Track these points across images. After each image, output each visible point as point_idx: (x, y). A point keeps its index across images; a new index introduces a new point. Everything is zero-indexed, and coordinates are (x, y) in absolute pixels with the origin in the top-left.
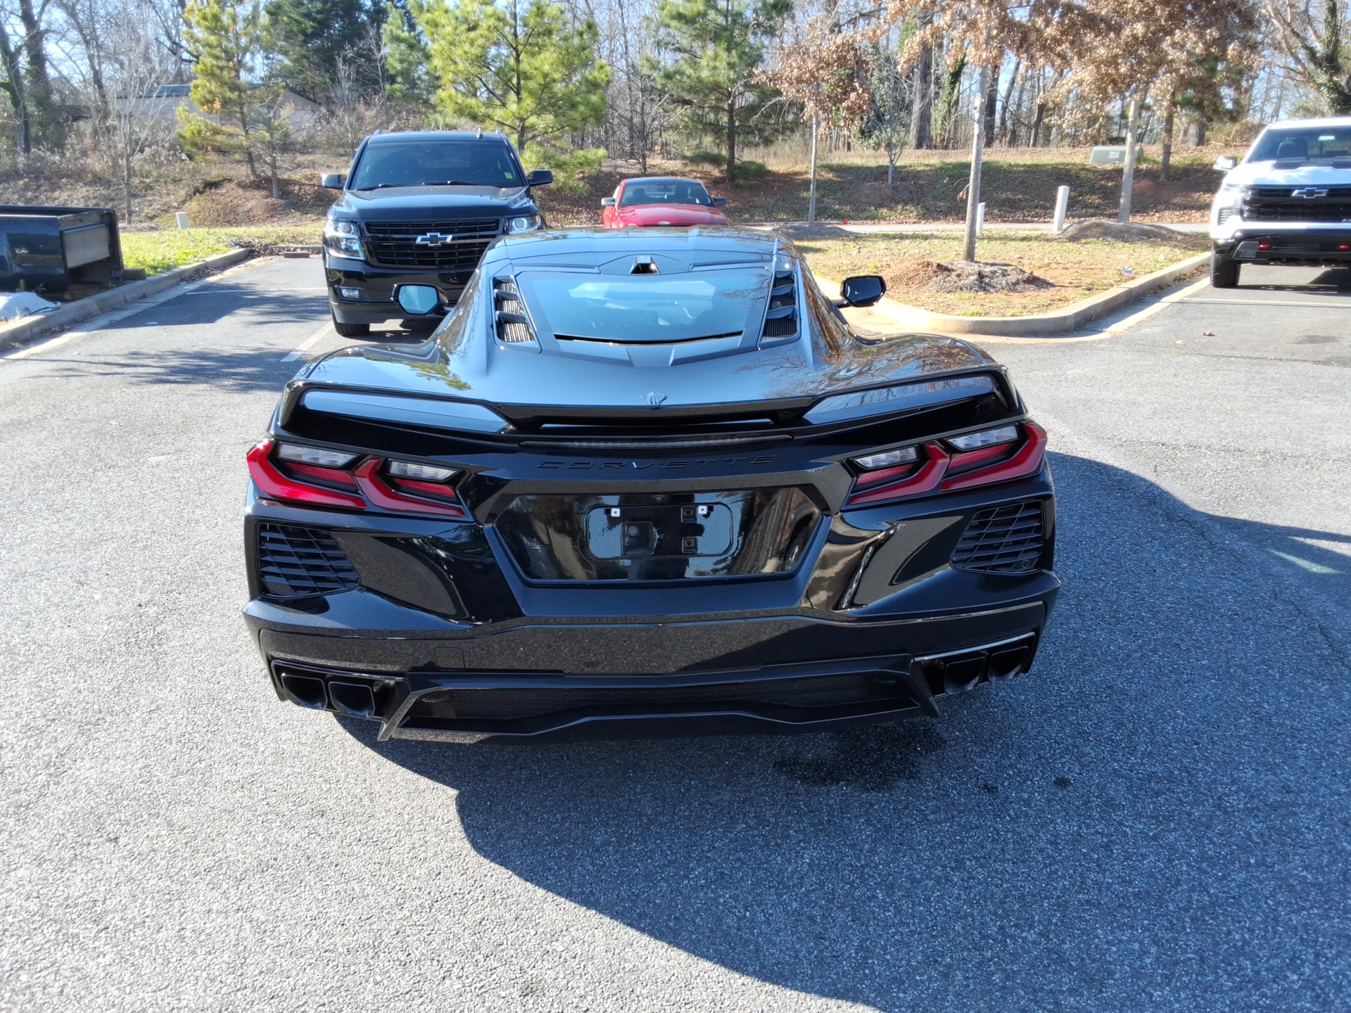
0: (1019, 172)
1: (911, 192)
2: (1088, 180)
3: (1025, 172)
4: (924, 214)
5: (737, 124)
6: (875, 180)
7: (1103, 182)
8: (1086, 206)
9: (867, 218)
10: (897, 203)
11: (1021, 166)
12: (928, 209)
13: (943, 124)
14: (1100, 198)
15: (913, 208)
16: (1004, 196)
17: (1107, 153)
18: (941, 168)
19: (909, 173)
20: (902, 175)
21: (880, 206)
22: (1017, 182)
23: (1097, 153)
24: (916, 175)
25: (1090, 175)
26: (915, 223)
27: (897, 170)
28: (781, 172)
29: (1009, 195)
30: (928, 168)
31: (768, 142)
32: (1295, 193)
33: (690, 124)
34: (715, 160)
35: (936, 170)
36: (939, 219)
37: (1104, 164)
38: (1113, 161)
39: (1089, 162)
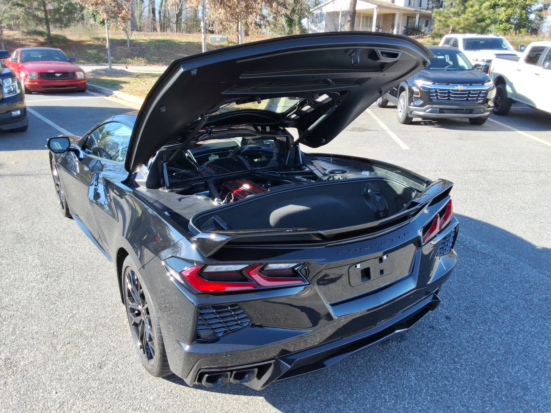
1: (139, 52)
4: (148, 62)
5: (49, 17)
6: (122, 46)
9: (122, 63)
10: (135, 56)
11: (184, 42)
12: (148, 59)
13: (139, 20)
15: (142, 59)
17: (215, 38)
18: (150, 42)
19: (136, 43)
20: (134, 44)
21: (127, 57)
22: (184, 49)
23: (211, 38)
24: (140, 44)
26: (145, 65)
27: (131, 42)
28: (75, 40)
30: (144, 41)
31: (66, 26)
33: (26, 16)
34: (41, 34)
35: (148, 42)
36: (155, 64)
37: (215, 43)
38: (218, 42)
39: (209, 42)
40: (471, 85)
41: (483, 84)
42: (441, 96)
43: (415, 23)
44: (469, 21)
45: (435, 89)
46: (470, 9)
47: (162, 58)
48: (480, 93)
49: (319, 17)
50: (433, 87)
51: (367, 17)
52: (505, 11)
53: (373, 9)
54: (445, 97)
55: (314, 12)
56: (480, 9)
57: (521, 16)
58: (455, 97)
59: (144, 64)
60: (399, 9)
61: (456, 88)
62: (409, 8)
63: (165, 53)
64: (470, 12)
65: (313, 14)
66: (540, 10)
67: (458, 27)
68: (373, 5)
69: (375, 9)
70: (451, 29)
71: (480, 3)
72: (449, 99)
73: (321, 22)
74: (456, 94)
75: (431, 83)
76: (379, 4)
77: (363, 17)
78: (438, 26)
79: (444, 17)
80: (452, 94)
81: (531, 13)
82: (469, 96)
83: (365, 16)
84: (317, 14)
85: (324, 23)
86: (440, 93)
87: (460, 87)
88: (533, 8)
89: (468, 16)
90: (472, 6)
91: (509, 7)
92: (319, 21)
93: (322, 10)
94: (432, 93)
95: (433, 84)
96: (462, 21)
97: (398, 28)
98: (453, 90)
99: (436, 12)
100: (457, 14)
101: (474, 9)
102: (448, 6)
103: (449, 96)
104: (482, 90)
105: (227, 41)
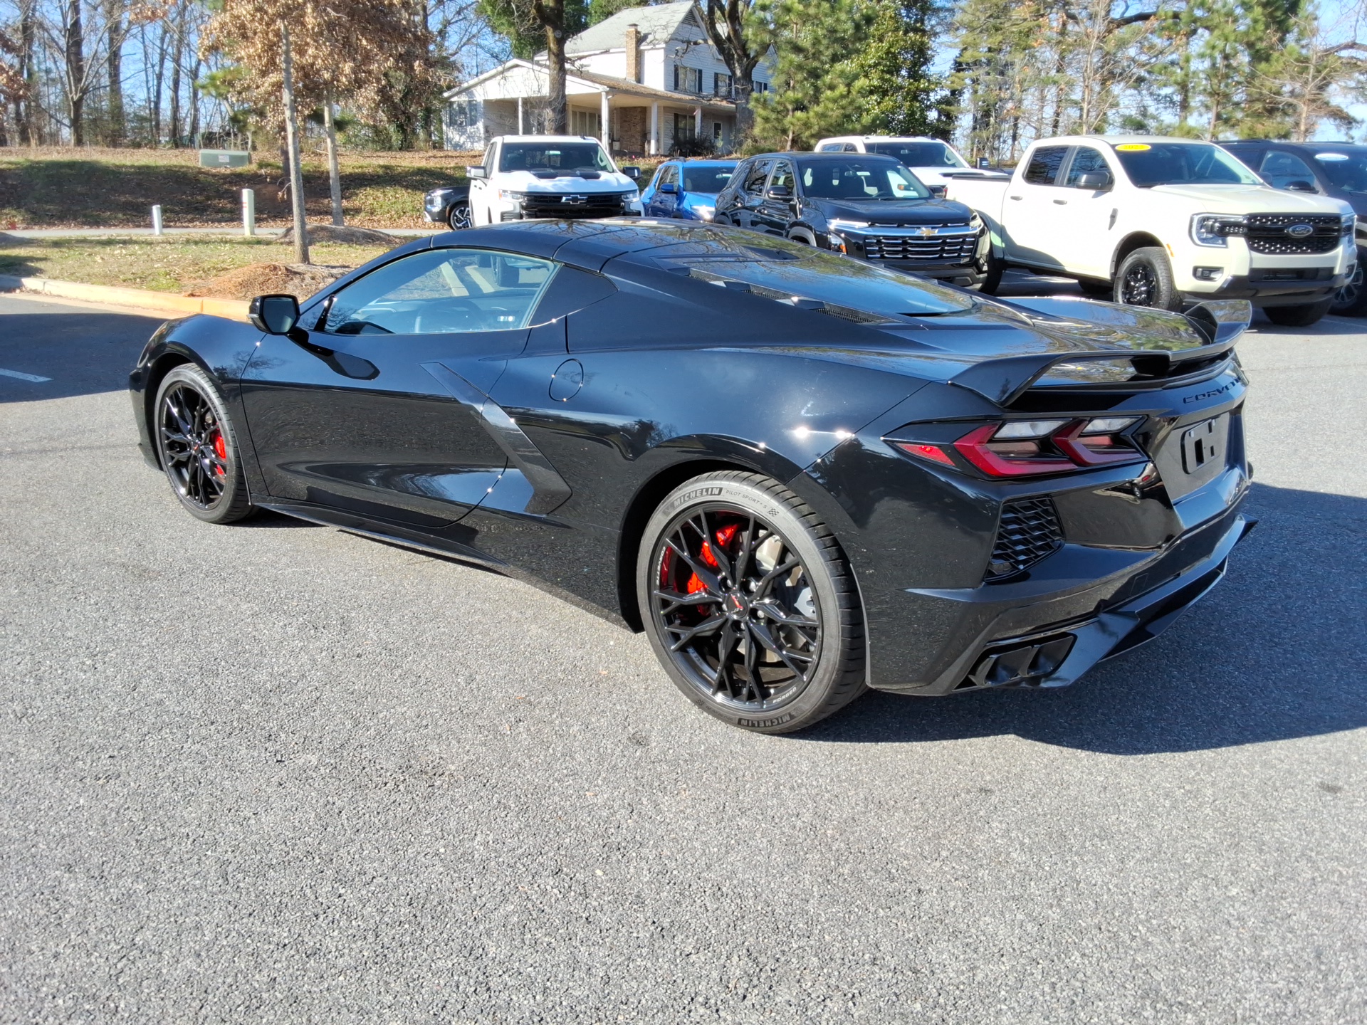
0: (131, 174)
2: (210, 184)
3: (135, 173)
7: (226, 186)
8: (220, 211)
12: (34, 213)
14: (230, 202)
16: (123, 199)
17: (216, 157)
22: (132, 184)
23: (204, 156)
25: (210, 179)
29: (129, 198)
30: (13, 167)
32: (564, 199)
36: (54, 225)
37: (216, 167)
38: (224, 165)
39: (200, 165)
40: (945, 226)
41: (967, 225)
42: (888, 252)
43: (693, 130)
44: (828, 119)
45: (875, 236)
46: (829, 93)
47: (75, 208)
48: (964, 242)
49: (467, 110)
50: (871, 232)
51: (583, 114)
52: (879, 103)
53: (600, 94)
54: (897, 252)
55: (453, 100)
56: (849, 92)
57: (912, 114)
58: (918, 253)
59: (24, 225)
60: (655, 96)
61: (917, 233)
62: (676, 95)
63: (80, 194)
64: (828, 99)
65: (451, 104)
66: (947, 101)
67: (807, 133)
68: (597, 85)
69: (604, 94)
70: (790, 137)
71: (848, 81)
72: (905, 257)
73: (473, 122)
74: (918, 245)
75: (865, 224)
76: (612, 83)
77: (574, 113)
78: (764, 129)
79: (774, 110)
80: (912, 245)
81: (929, 108)
82: (943, 251)
83: (578, 110)
84: (460, 105)
85: (480, 125)
86: (888, 245)
87: (924, 231)
88: (933, 97)
89: (827, 108)
90: (832, 87)
91: (885, 93)
92: (468, 120)
93: (472, 94)
94: (871, 244)
95: (870, 226)
96: (814, 121)
97: (658, 141)
98: (911, 238)
99: (757, 100)
100: (799, 106)
101: (837, 93)
102: (779, 87)
103: (905, 250)
104: (966, 236)
105: (250, 162)
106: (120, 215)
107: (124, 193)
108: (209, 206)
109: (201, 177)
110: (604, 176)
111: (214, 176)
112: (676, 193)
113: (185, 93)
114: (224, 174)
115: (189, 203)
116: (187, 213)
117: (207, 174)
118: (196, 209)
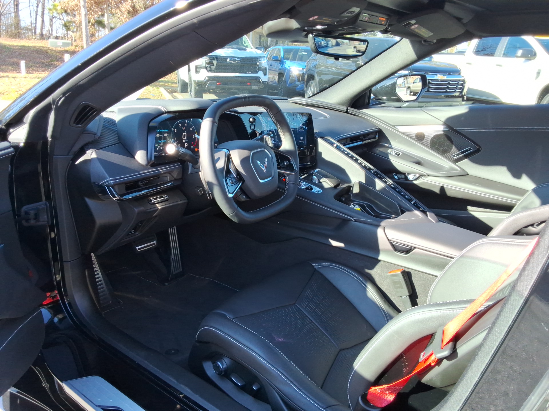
2: (53, 55)
17: (58, 43)
23: (51, 43)
29: (14, 60)
32: (228, 60)
37: (56, 47)
38: (60, 46)
39: (49, 46)
41: (459, 74)
48: (458, 84)
58: (435, 89)
61: (435, 78)
74: (435, 85)
80: (432, 84)
82: (448, 88)
87: (439, 77)
98: (432, 80)
104: (459, 80)
105: (72, 45)
106: (10, 68)
107: (12, 58)
108: (52, 64)
109: (49, 52)
110: (248, 50)
111: (55, 51)
112: (279, 61)
113: (47, 19)
114: (59, 51)
115: (43, 63)
116: (42, 67)
117: (51, 50)
118: (46, 65)
